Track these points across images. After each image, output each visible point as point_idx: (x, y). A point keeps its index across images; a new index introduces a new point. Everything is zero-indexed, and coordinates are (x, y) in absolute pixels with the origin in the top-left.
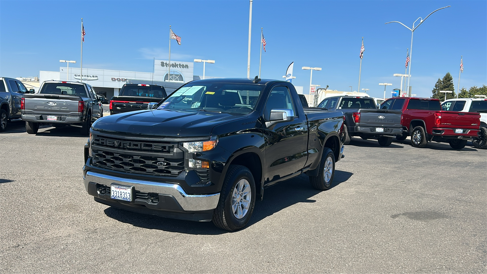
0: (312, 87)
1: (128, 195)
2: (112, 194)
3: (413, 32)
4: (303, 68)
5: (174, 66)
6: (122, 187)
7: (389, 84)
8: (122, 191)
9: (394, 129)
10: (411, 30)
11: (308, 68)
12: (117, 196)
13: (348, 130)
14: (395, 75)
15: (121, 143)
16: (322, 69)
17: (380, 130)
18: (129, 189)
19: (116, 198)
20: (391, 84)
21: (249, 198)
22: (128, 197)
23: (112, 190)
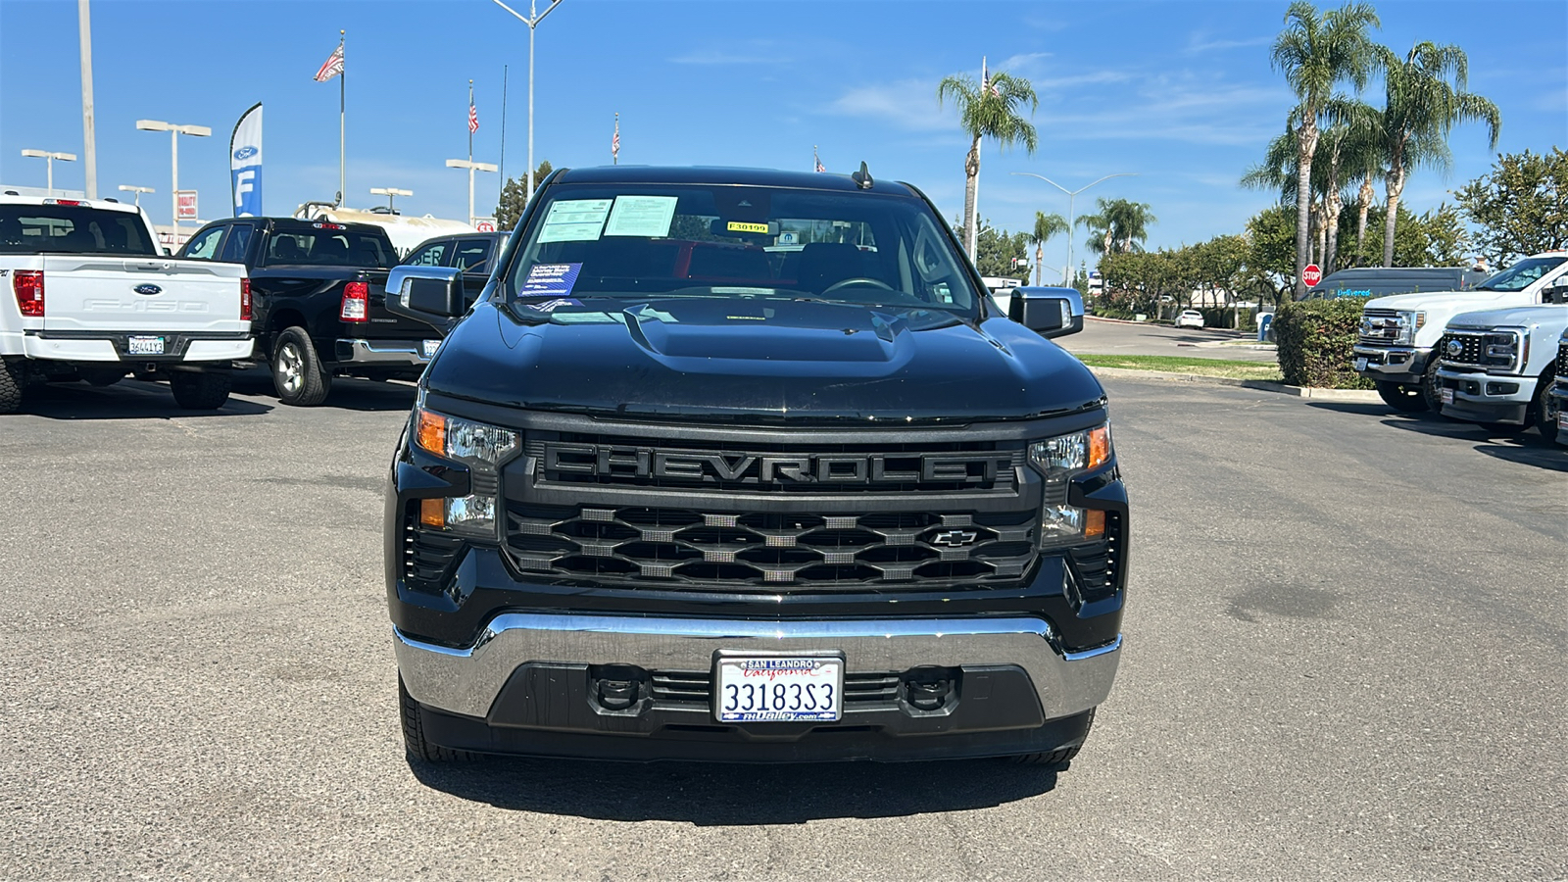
0: (181, 196)
1: (821, 695)
2: (726, 702)
3: (532, 30)
4: (141, 125)
6: (792, 664)
7: (402, 192)
8: (786, 679)
10: (526, 21)
11: (163, 126)
12: (758, 706)
14: (450, 163)
15: (758, 461)
16: (212, 132)
19: (747, 717)
20: (410, 193)
22: (823, 701)
23: (725, 684)
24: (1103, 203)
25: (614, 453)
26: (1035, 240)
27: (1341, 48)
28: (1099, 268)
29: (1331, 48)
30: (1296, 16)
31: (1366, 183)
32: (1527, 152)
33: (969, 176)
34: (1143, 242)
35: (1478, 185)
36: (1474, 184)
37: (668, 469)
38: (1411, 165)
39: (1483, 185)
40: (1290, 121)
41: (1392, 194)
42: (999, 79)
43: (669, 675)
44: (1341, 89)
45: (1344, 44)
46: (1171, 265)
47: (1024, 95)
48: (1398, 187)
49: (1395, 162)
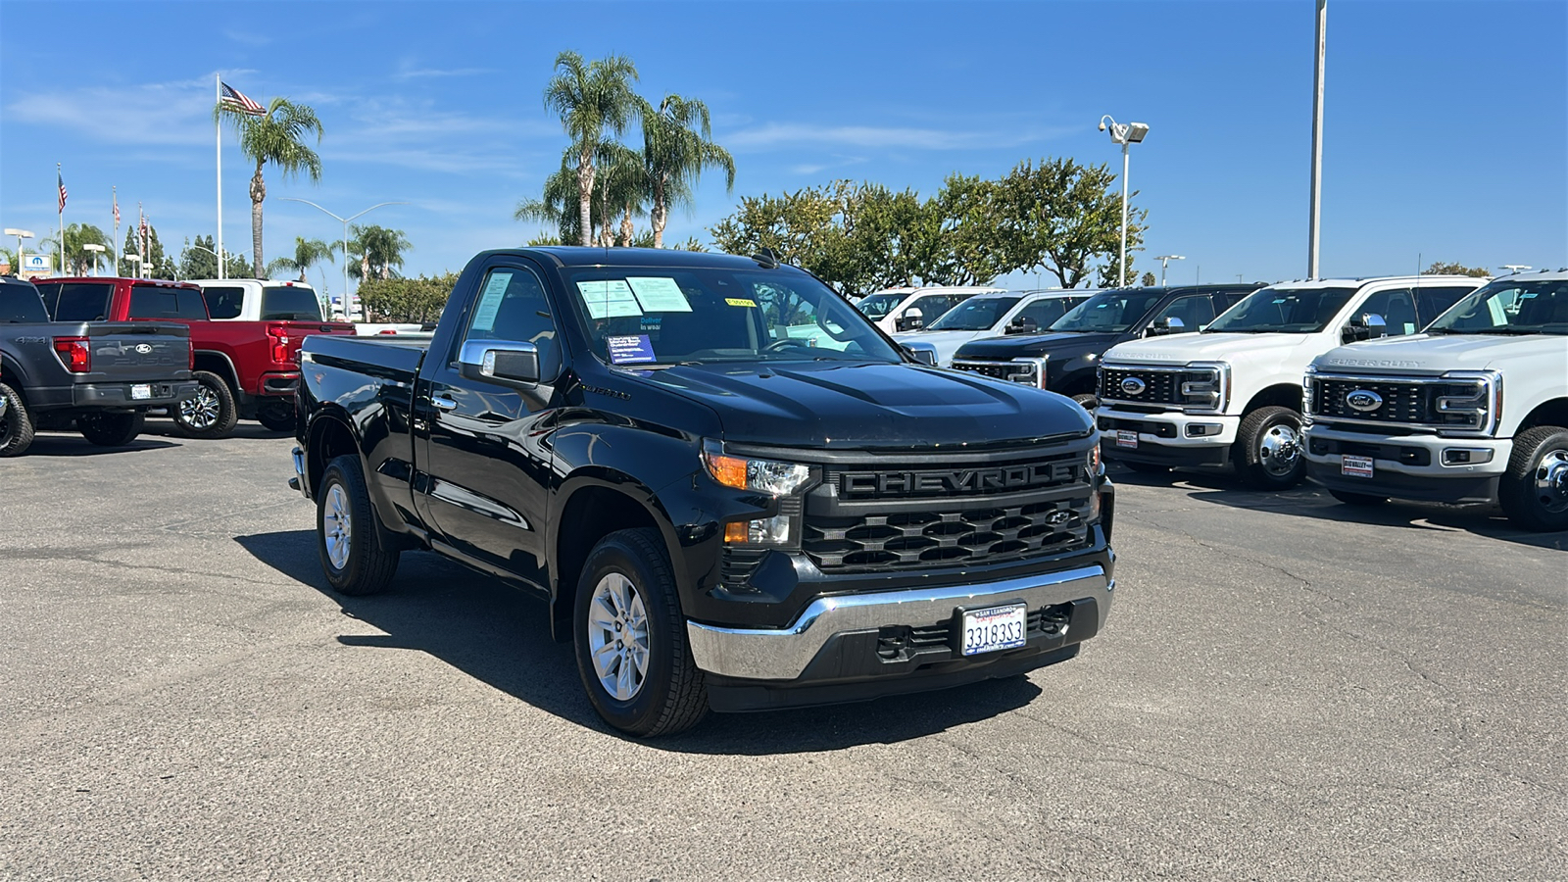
1: (1015, 628)
2: (967, 641)
6: (1001, 611)
8: (998, 621)
12: (983, 641)
15: (975, 475)
17: (141, 392)
18: (1019, 610)
19: (979, 650)
22: (1016, 634)
23: (967, 630)
24: (357, 230)
25: (888, 476)
26: (297, 266)
27: (609, 97)
28: (359, 294)
29: (600, 94)
30: (566, 64)
31: (626, 217)
32: (765, 196)
33: (255, 202)
34: (400, 268)
35: (728, 223)
36: (725, 222)
37: (924, 484)
38: (670, 205)
39: (732, 224)
40: (564, 161)
41: (658, 229)
42: (280, 105)
43: (923, 629)
44: (606, 133)
45: (610, 93)
46: (437, 291)
47: (308, 122)
48: (662, 224)
49: (658, 200)
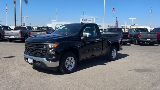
5: (86, 20)
6: (30, 59)
9: (154, 39)
11: (131, 18)
13: (137, 40)
17: (148, 40)
21: (74, 63)
22: (32, 62)
